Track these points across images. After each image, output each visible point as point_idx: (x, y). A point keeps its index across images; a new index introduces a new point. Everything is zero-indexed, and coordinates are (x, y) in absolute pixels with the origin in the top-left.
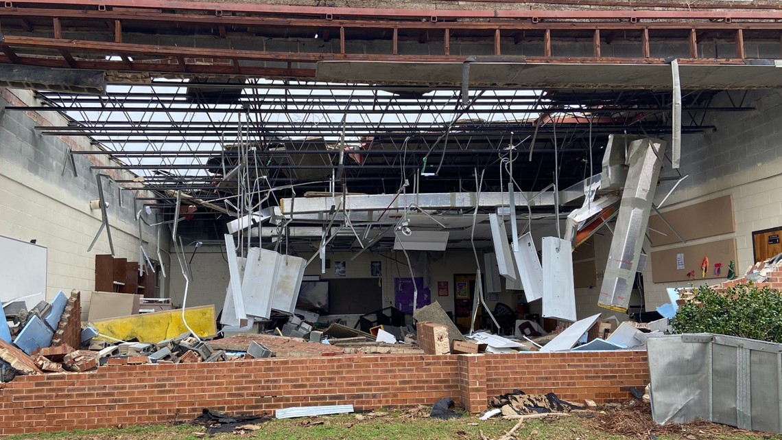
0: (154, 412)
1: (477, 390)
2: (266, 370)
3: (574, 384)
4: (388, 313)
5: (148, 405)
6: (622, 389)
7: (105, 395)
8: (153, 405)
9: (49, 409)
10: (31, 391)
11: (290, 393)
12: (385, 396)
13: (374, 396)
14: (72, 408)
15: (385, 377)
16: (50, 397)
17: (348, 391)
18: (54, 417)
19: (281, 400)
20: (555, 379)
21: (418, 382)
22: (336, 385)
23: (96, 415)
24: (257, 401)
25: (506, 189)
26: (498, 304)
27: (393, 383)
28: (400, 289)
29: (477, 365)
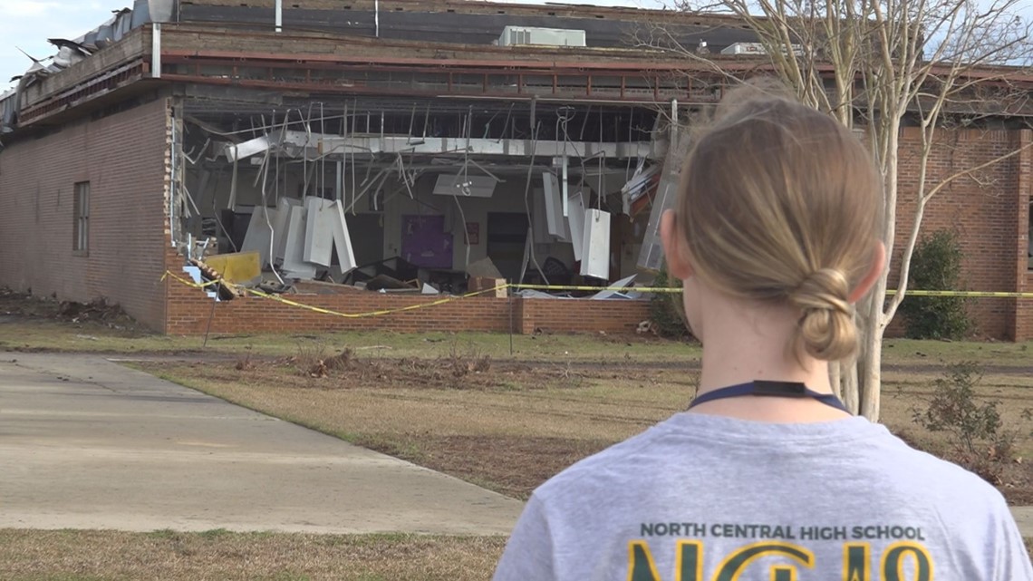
0: (318, 325)
1: (528, 320)
2: (388, 302)
3: (593, 321)
4: (392, 265)
5: (314, 320)
6: (626, 325)
7: (288, 312)
8: (317, 320)
9: (255, 319)
10: (244, 307)
11: (403, 318)
12: (465, 323)
13: (458, 323)
14: (268, 319)
15: (466, 311)
16: (255, 311)
17: (441, 318)
18: (258, 324)
19: (397, 322)
20: (581, 316)
21: (488, 315)
22: (434, 314)
23: (283, 324)
24: (382, 322)
25: (561, 139)
26: (549, 259)
27: (472, 315)
28: (410, 231)
29: (529, 304)
